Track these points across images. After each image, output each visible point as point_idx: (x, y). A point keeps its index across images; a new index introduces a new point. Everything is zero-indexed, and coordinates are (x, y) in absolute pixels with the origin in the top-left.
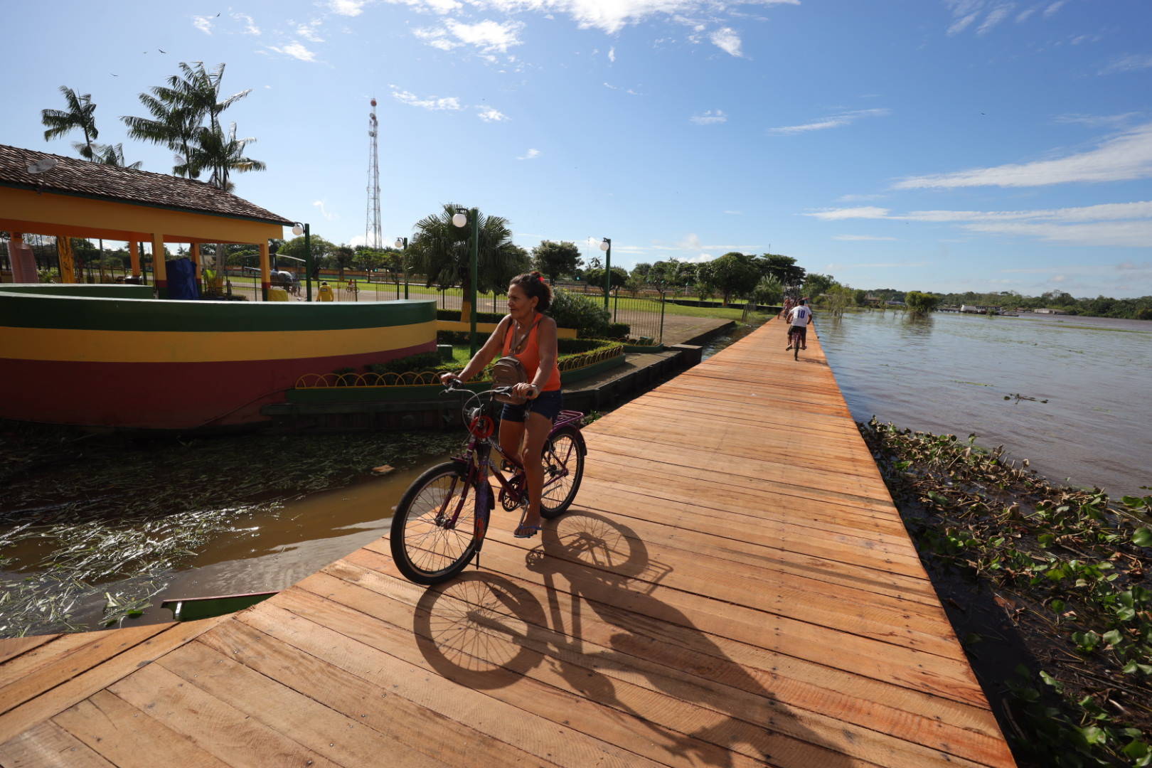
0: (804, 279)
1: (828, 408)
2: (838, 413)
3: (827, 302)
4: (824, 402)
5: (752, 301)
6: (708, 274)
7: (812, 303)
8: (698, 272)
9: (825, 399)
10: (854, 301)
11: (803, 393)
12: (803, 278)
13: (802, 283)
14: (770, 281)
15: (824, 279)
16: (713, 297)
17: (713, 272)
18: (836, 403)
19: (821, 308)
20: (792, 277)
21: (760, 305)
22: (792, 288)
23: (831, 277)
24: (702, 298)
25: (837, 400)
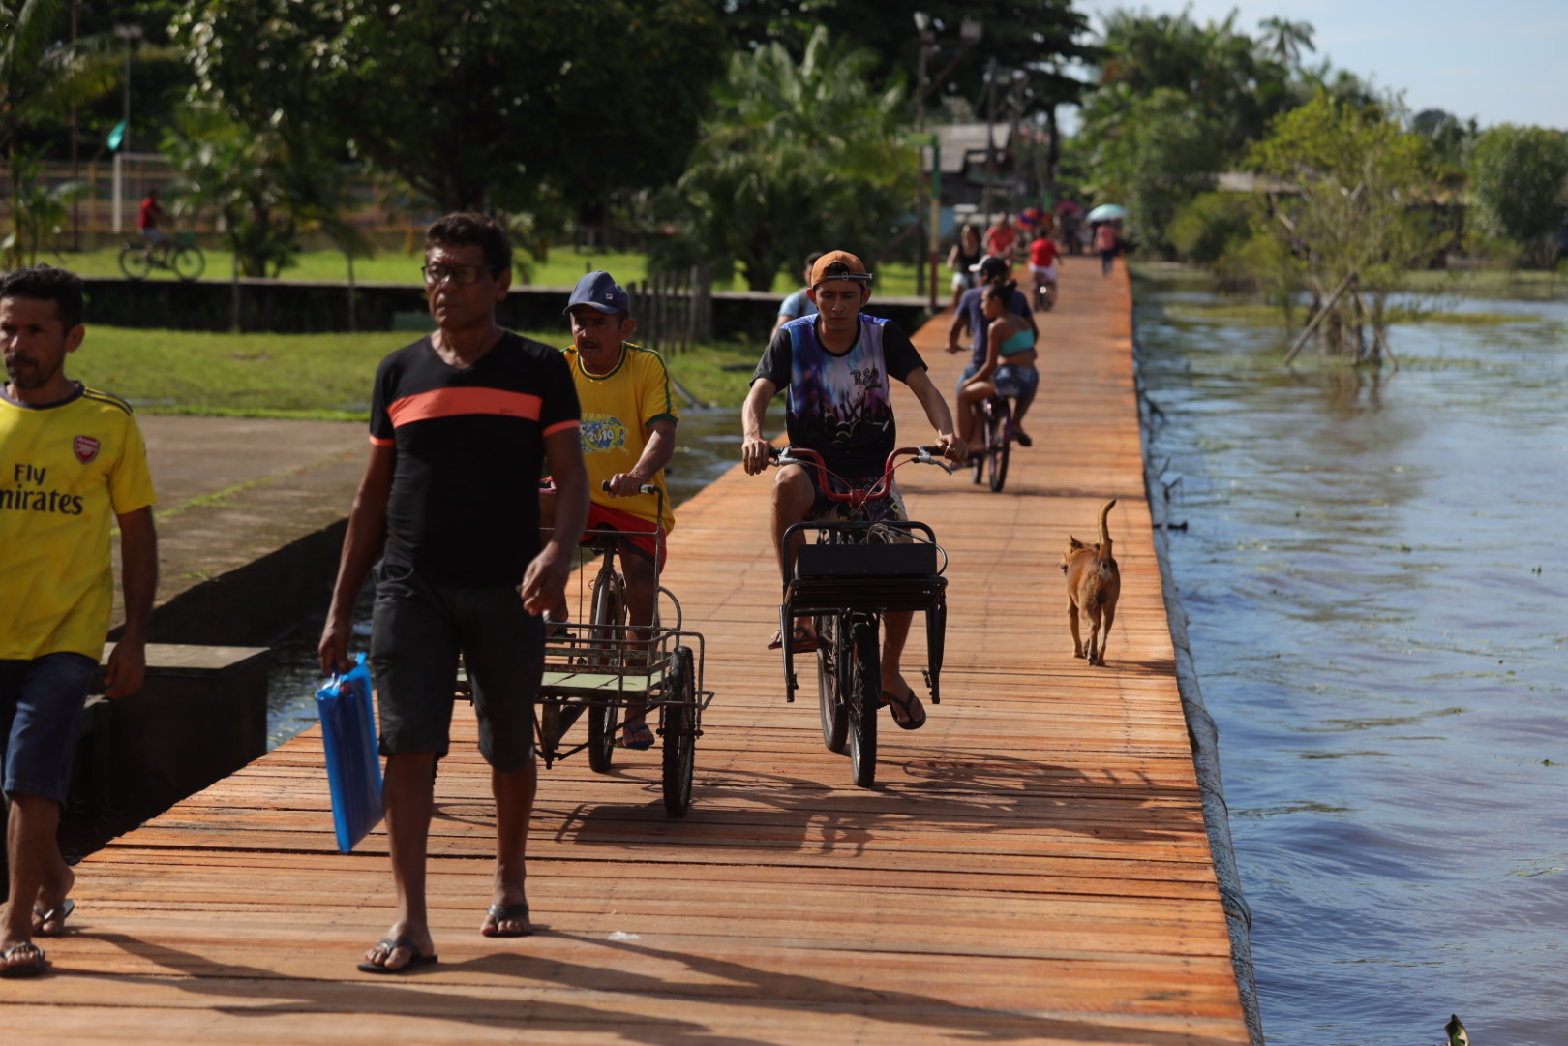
0: (1089, 55)
1: (1102, 973)
2: (1162, 996)
3: (1265, 242)
4: (1090, 942)
5: (671, 258)
6: (289, 48)
7: (1170, 253)
8: (203, 31)
9: (1096, 926)
10: (1484, 220)
11: (965, 902)
12: (1071, 51)
13: (1070, 91)
14: (809, 92)
15: (1241, 48)
16: (354, 243)
17: (330, 30)
18: (1168, 942)
19: (1234, 287)
20: (985, 48)
21: (740, 289)
22: (1001, 134)
23: (1294, 34)
24: (254, 248)
25: (1180, 926)
